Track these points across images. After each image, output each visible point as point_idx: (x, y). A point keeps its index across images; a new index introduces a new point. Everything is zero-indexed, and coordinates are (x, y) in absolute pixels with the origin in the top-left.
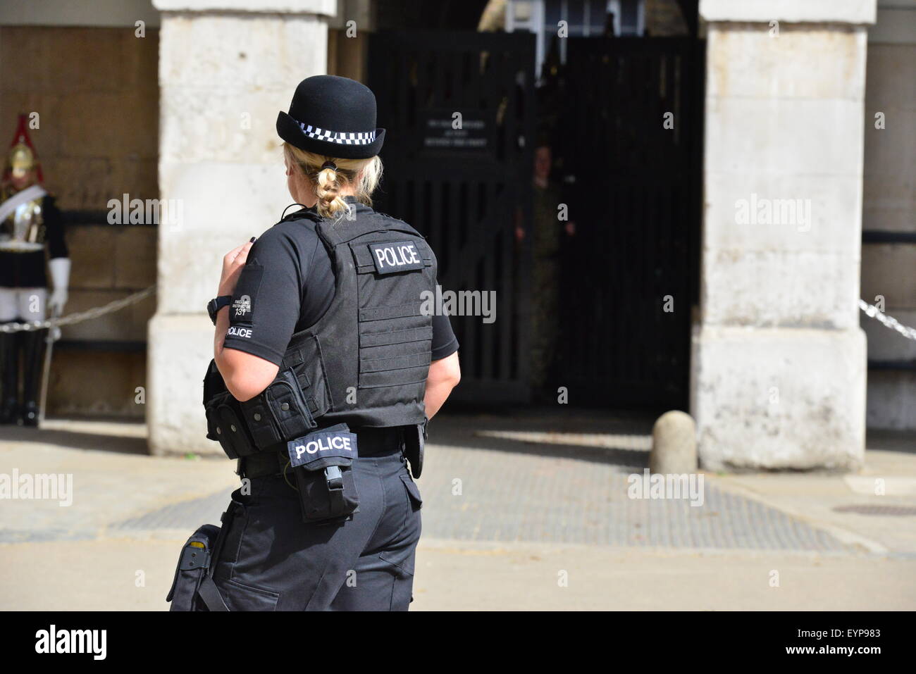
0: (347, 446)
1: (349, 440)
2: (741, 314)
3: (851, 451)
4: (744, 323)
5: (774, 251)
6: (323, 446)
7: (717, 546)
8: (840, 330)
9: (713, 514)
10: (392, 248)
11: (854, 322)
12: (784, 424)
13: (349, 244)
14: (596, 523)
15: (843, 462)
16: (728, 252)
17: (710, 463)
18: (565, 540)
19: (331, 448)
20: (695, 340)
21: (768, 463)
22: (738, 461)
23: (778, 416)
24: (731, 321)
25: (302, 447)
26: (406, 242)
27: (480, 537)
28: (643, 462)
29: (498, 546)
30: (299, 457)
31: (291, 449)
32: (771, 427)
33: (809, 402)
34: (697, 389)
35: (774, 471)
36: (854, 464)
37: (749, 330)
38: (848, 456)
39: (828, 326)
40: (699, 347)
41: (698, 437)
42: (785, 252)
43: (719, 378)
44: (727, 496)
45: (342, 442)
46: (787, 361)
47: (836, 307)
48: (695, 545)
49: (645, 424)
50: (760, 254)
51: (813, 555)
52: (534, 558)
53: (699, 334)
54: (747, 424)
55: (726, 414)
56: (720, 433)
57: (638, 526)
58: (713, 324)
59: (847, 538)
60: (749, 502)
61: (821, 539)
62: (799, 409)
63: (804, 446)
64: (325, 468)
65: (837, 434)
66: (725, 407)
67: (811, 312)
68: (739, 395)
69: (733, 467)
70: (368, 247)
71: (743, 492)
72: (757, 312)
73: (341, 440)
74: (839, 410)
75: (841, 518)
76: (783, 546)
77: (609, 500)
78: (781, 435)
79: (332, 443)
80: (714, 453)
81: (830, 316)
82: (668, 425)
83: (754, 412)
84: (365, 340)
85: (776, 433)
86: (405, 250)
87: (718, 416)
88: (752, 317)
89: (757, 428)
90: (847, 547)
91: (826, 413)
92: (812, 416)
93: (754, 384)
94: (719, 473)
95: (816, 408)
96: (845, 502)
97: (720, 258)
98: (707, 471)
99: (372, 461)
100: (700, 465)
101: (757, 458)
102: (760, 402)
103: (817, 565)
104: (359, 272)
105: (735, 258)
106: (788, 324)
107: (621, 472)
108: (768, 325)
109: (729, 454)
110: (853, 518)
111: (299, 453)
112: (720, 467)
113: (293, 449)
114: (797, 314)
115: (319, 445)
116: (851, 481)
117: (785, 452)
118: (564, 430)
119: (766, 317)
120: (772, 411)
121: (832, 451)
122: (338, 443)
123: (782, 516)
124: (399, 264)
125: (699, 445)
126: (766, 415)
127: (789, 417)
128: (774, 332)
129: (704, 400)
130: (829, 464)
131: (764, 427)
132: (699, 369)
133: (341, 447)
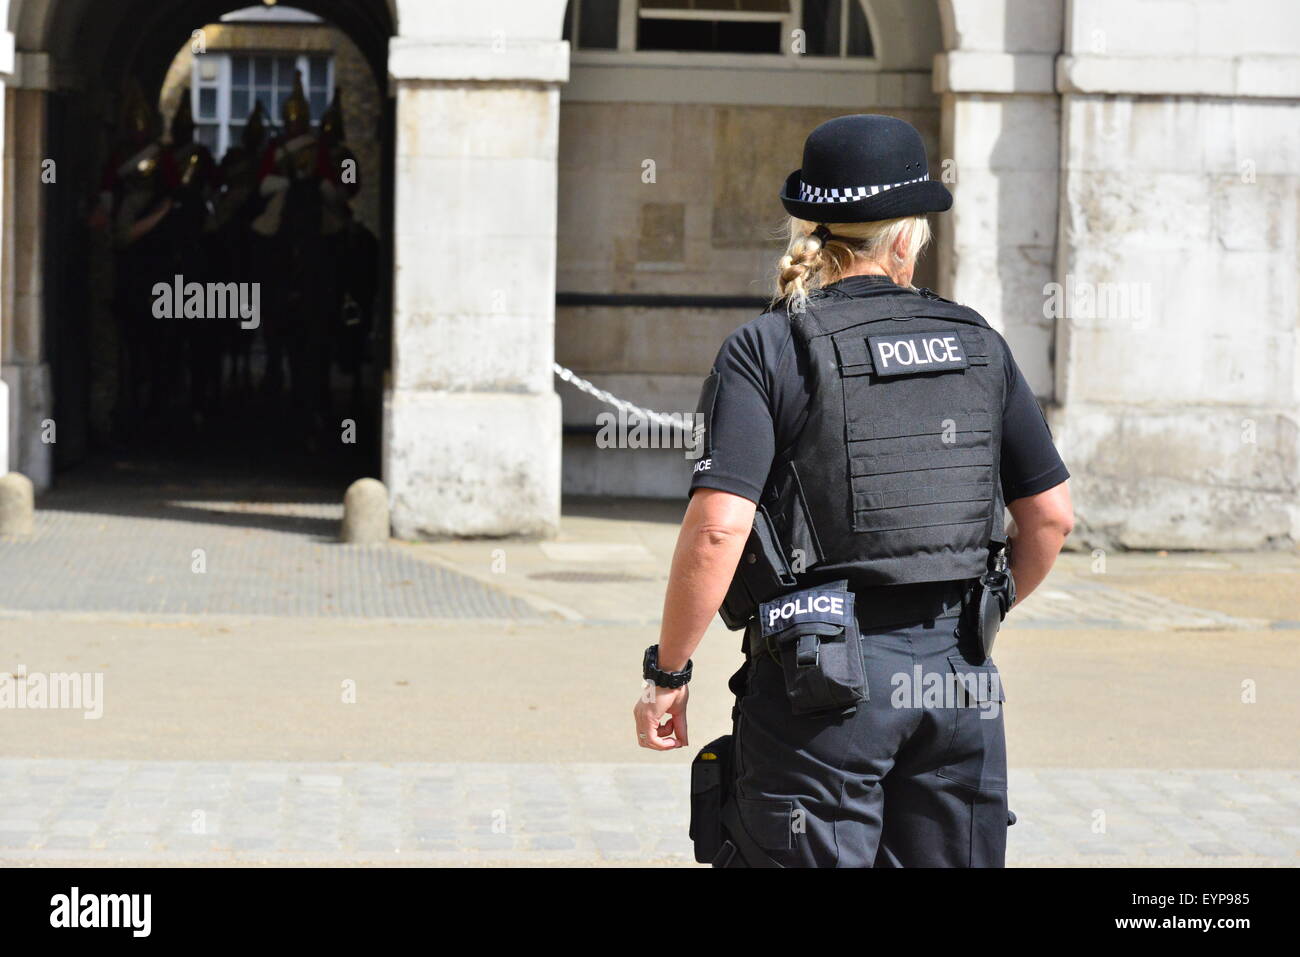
0: (837, 609)
1: (841, 601)
2: (434, 378)
3: (547, 517)
4: (436, 387)
5: (466, 314)
6: (801, 608)
7: (411, 615)
8: (535, 394)
9: (406, 583)
10: (911, 342)
11: (548, 385)
12: (477, 490)
13: (832, 338)
14: (286, 593)
15: (538, 528)
16: (420, 316)
17: (402, 531)
18: (255, 612)
19: (811, 610)
20: (386, 405)
21: (462, 530)
22: (431, 529)
23: (472, 483)
24: (423, 386)
25: (778, 611)
26: (942, 333)
27: (166, 610)
28: (335, 531)
29: (185, 619)
30: (772, 624)
31: (763, 613)
32: (465, 493)
33: (504, 468)
34: (389, 456)
35: (468, 538)
36: (549, 531)
37: (442, 394)
38: (543, 522)
39: (522, 390)
40: (390, 412)
41: (390, 504)
42: (478, 315)
43: (412, 444)
44: (420, 564)
45: (829, 604)
46: (481, 427)
47: (530, 371)
48: (388, 615)
49: (336, 491)
50: (452, 317)
51: (508, 623)
52: (223, 631)
53: (391, 399)
54: (441, 491)
55: (419, 481)
56: (412, 500)
57: (330, 596)
58: (404, 389)
59: (544, 605)
60: (443, 571)
61: (516, 607)
62: (493, 476)
63: (498, 513)
64: (798, 639)
65: (532, 500)
66: (418, 474)
67: (504, 375)
68: (432, 461)
69: (426, 535)
70: (866, 341)
71: (437, 560)
72: (449, 376)
73: (827, 600)
74: (534, 475)
75: (536, 585)
76: (478, 615)
77: (300, 570)
78: (476, 502)
79: (813, 604)
80: (407, 521)
81: (525, 381)
82: (360, 493)
83: (447, 479)
84: (858, 466)
85: (470, 499)
86: (936, 345)
87: (410, 483)
88: (445, 382)
89: (451, 494)
90: (543, 615)
91: (521, 479)
92: (506, 482)
93: (447, 450)
94: (413, 541)
95: (511, 474)
96: (540, 569)
97: (411, 321)
98: (401, 539)
99: (903, 635)
100: (393, 532)
101: (450, 525)
102: (453, 468)
103: (512, 633)
104: (845, 374)
105: (427, 321)
106: (479, 389)
107: (312, 541)
108: (460, 389)
109: (422, 521)
110: (550, 584)
111: (773, 618)
112: (413, 535)
113: (766, 614)
114: (490, 378)
115: (796, 608)
116: (548, 548)
117: (479, 519)
118: (254, 499)
119: (459, 381)
120: (466, 477)
121: (528, 517)
122: (822, 604)
123: (477, 584)
124: (918, 361)
125: (391, 513)
126: (460, 481)
127: (483, 483)
128: (468, 396)
129: (397, 467)
130: (524, 531)
131: (458, 494)
132: (391, 435)
133: (827, 609)
